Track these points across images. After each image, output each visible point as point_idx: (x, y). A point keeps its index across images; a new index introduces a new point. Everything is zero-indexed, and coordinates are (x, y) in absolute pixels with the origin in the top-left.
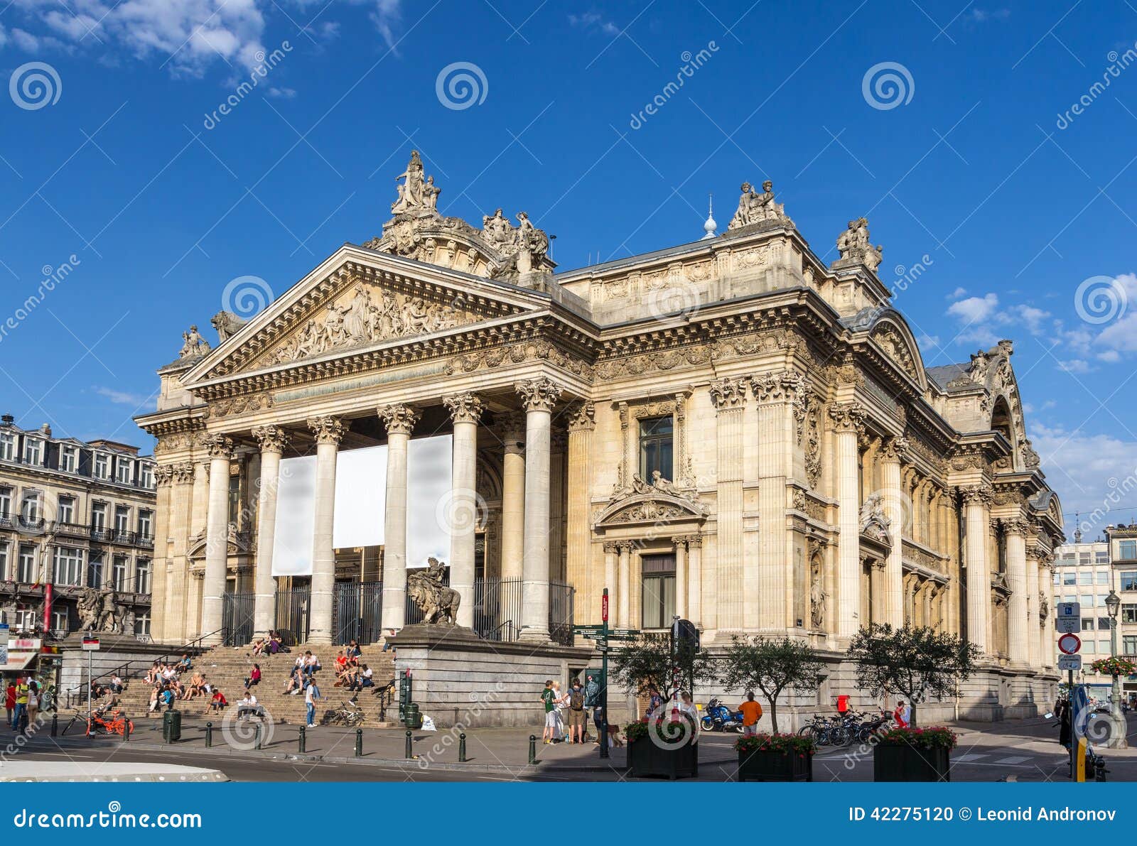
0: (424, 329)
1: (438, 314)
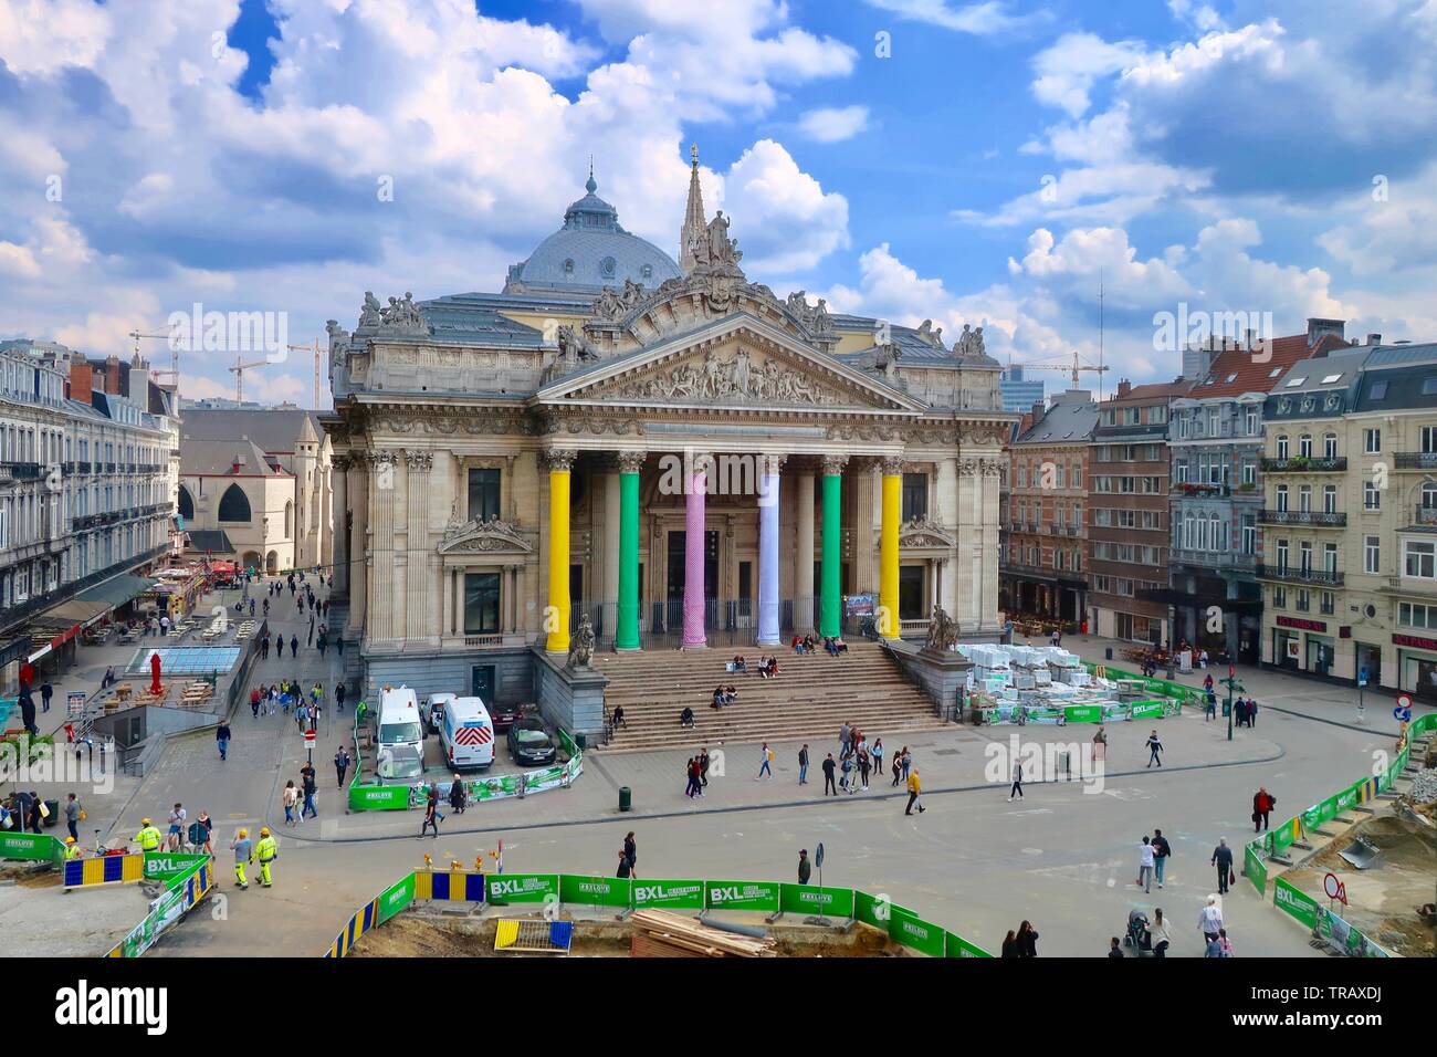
0: (809, 399)
1: (818, 389)
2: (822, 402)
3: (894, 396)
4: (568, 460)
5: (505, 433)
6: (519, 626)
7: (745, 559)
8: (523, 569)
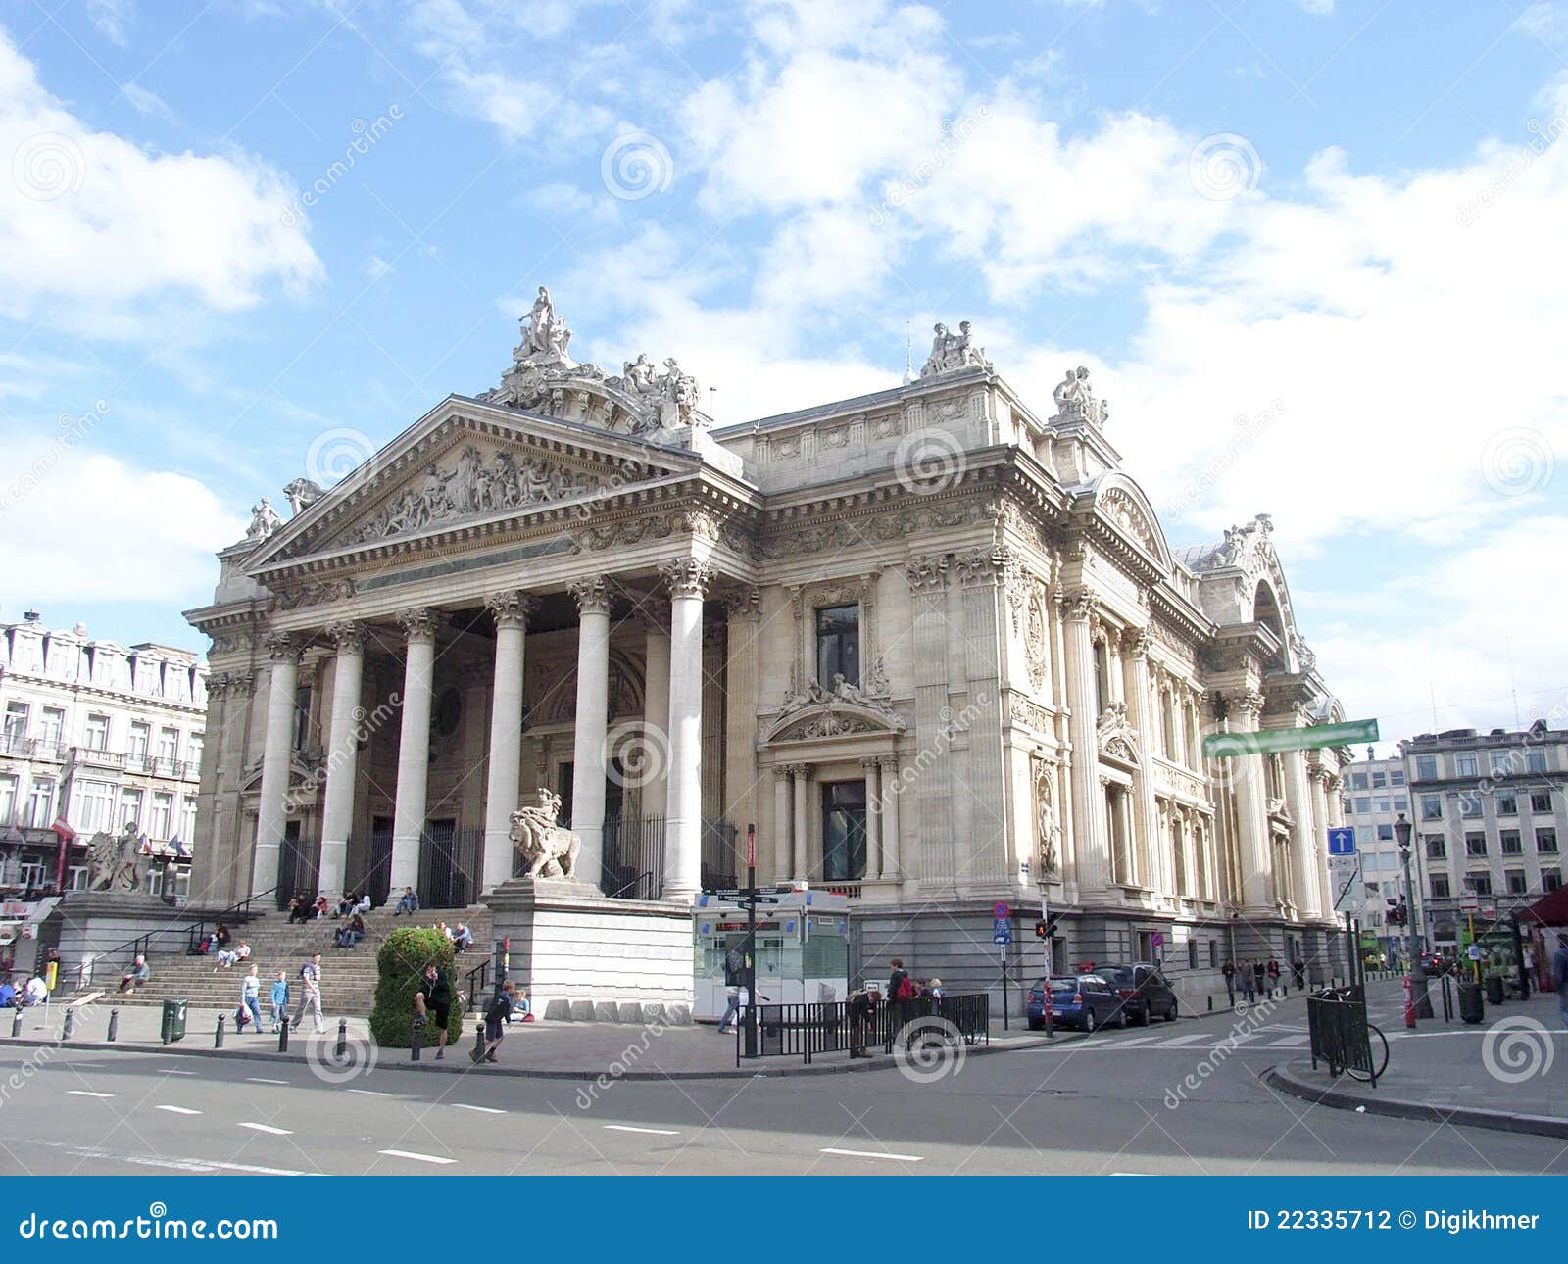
0: (545, 498)
1: (561, 479)
2: (566, 497)
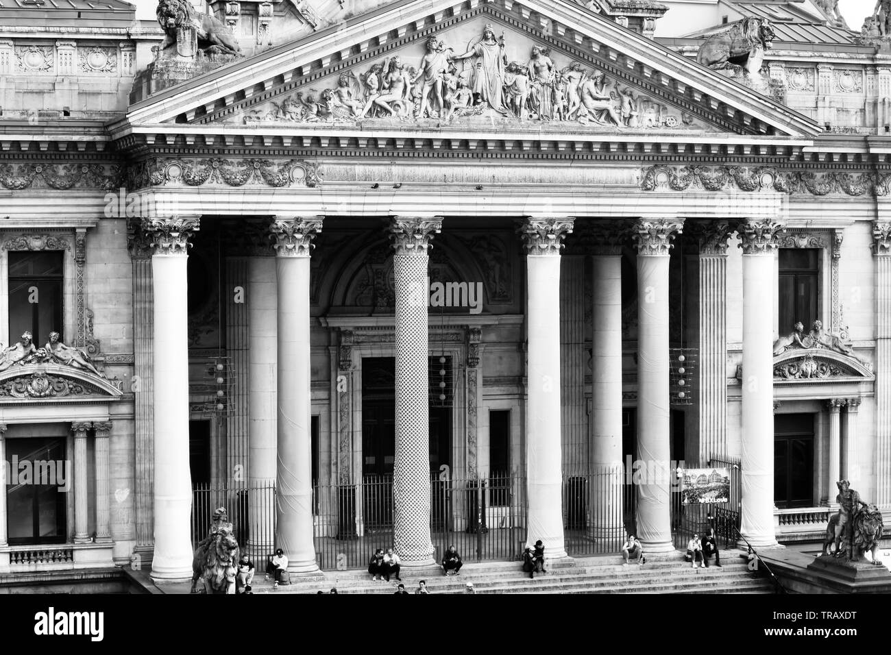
0: (610, 120)
1: (626, 99)
2: (634, 122)
3: (763, 112)
4: (185, 233)
5: (71, 187)
6: (102, 530)
7: (500, 405)
8: (107, 428)
